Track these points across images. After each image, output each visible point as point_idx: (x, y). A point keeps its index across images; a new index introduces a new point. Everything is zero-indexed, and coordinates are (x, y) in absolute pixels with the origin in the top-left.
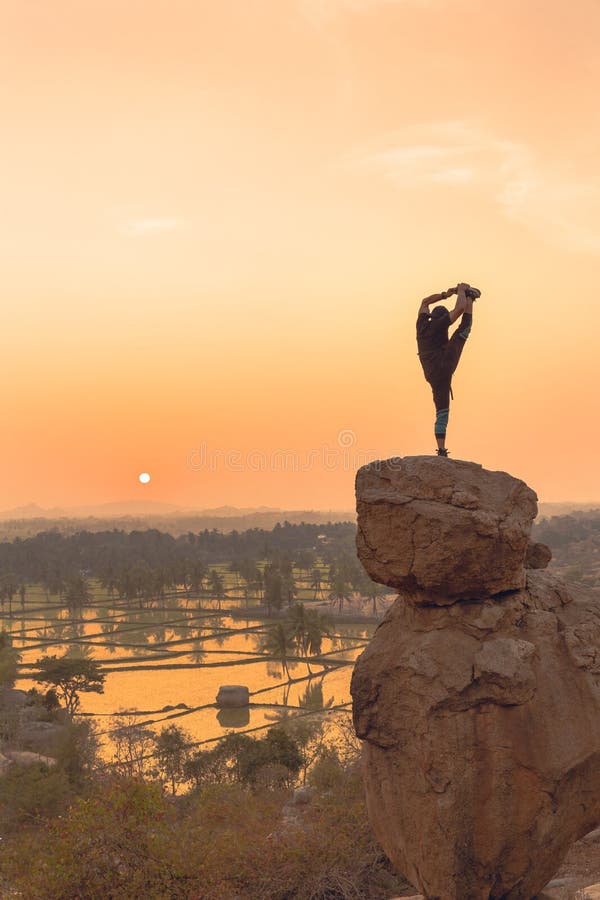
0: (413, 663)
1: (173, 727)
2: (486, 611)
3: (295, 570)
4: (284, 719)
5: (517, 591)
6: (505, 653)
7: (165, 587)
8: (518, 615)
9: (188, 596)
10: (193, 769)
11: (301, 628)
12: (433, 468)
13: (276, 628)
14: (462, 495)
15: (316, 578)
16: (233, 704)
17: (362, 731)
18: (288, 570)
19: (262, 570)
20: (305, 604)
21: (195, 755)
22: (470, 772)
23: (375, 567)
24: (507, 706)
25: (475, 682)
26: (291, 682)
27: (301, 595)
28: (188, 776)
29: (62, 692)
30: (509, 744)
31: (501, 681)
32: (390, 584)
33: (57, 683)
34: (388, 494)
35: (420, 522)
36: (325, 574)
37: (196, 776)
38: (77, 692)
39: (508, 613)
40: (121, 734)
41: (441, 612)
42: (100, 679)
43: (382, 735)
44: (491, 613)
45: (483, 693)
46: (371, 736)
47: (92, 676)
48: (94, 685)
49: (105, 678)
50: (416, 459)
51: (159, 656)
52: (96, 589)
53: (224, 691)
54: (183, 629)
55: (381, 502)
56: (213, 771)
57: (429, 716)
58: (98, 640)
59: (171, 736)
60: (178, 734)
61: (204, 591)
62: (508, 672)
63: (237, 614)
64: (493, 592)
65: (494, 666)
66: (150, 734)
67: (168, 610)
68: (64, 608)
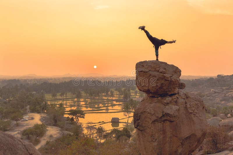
0: (148, 110)
1: (101, 127)
2: (167, 99)
3: (131, 91)
4: (127, 126)
5: (176, 94)
6: (171, 109)
7: (100, 94)
8: (175, 100)
9: (105, 96)
11: (132, 104)
12: (155, 63)
13: (126, 104)
14: (161, 70)
15: (136, 93)
16: (115, 122)
17: (136, 126)
18: (129, 90)
19: (123, 90)
20: (133, 99)
21: (106, 133)
22: (161, 137)
24: (171, 122)
25: (163, 116)
26: (129, 117)
27: (132, 97)
28: (104, 138)
29: (75, 118)
30: (171, 130)
31: (170, 115)
32: (144, 91)
33: (74, 116)
34: (143, 69)
35: (151, 76)
36: (138, 92)
37: (106, 138)
38: (78, 118)
39: (173, 99)
40: (88, 128)
41: (156, 98)
42: (84, 115)
43: (141, 127)
44: (168, 99)
45: (165, 118)
46: (138, 128)
47: (82, 114)
48: (82, 116)
49: (85, 115)
50: (151, 61)
51: (98, 110)
52: (83, 94)
53: (113, 119)
54: (104, 104)
55: (142, 71)
56: (110, 137)
57: (152, 123)
58: (84, 106)
59: (100, 129)
60: (102, 128)
61: (109, 95)
62: (172, 113)
63: (117, 101)
64: (169, 94)
65: (168, 112)
66: (95, 128)
67: (100, 99)
68: (76, 98)
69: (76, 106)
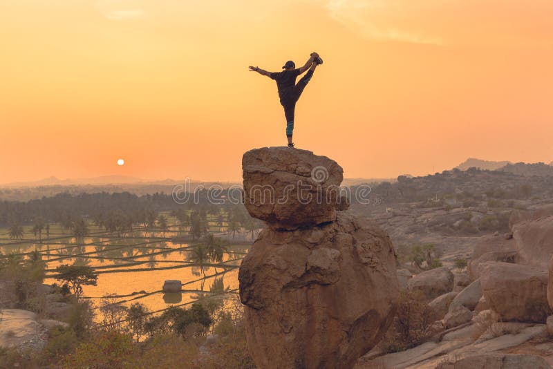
0: (273, 262)
1: (137, 304)
2: (314, 233)
3: (208, 215)
4: (201, 298)
5: (331, 222)
6: (324, 256)
7: (133, 225)
8: (331, 236)
9: (146, 230)
10: (149, 327)
11: (212, 248)
12: (285, 153)
13: (197, 248)
14: (302, 168)
15: (220, 220)
16: (172, 290)
17: (245, 300)
18: (204, 215)
19: (189, 215)
20: (214, 234)
21: (150, 319)
22: (303, 321)
23: (253, 209)
24: (324, 285)
25: (307, 272)
26: (206, 277)
27: (212, 229)
28: (146, 331)
29: (72, 285)
30: (325, 305)
31: (321, 271)
32: (261, 218)
33: (69, 280)
34: (261, 168)
35: (278, 183)
36: (225, 217)
37: (151, 331)
38: (81, 285)
39: (326, 234)
40: (106, 308)
41: (289, 234)
42: (95, 277)
43: (256, 302)
44: (317, 234)
45: (311, 278)
46: (250, 302)
47: (90, 276)
48: (91, 281)
49: (98, 277)
50: (276, 148)
51: (129, 264)
52: (92, 226)
53: (167, 283)
54: (143, 248)
55: (257, 172)
56: (161, 328)
57: (281, 291)
58: (93, 255)
59: (136, 309)
60: (140, 308)
61: (156, 227)
62: (325, 266)
63: (174, 240)
64: (318, 223)
65: (318, 263)
66: (124, 308)
67: (135, 238)
69: (73, 257)
